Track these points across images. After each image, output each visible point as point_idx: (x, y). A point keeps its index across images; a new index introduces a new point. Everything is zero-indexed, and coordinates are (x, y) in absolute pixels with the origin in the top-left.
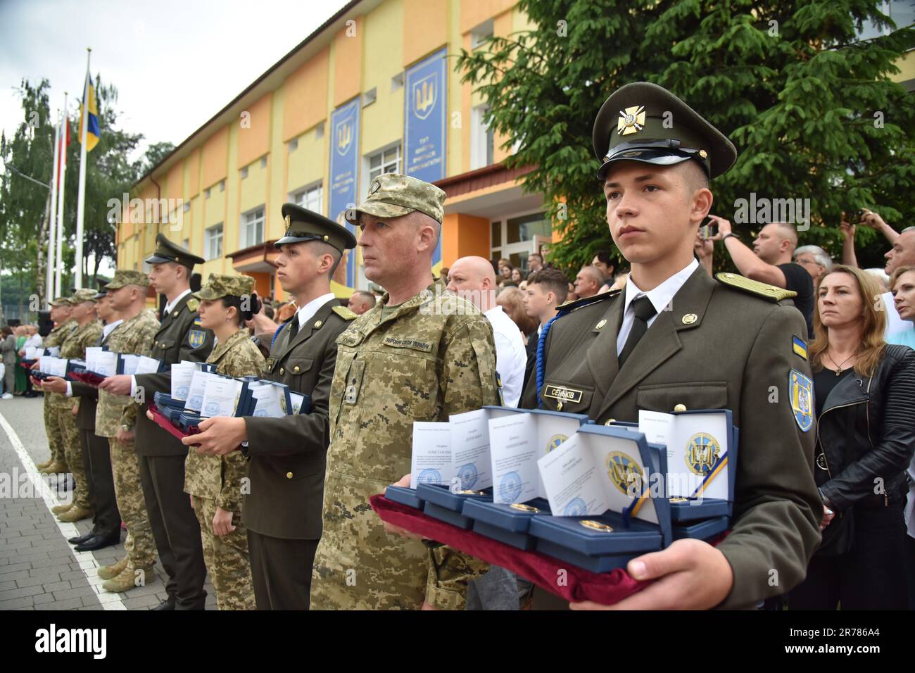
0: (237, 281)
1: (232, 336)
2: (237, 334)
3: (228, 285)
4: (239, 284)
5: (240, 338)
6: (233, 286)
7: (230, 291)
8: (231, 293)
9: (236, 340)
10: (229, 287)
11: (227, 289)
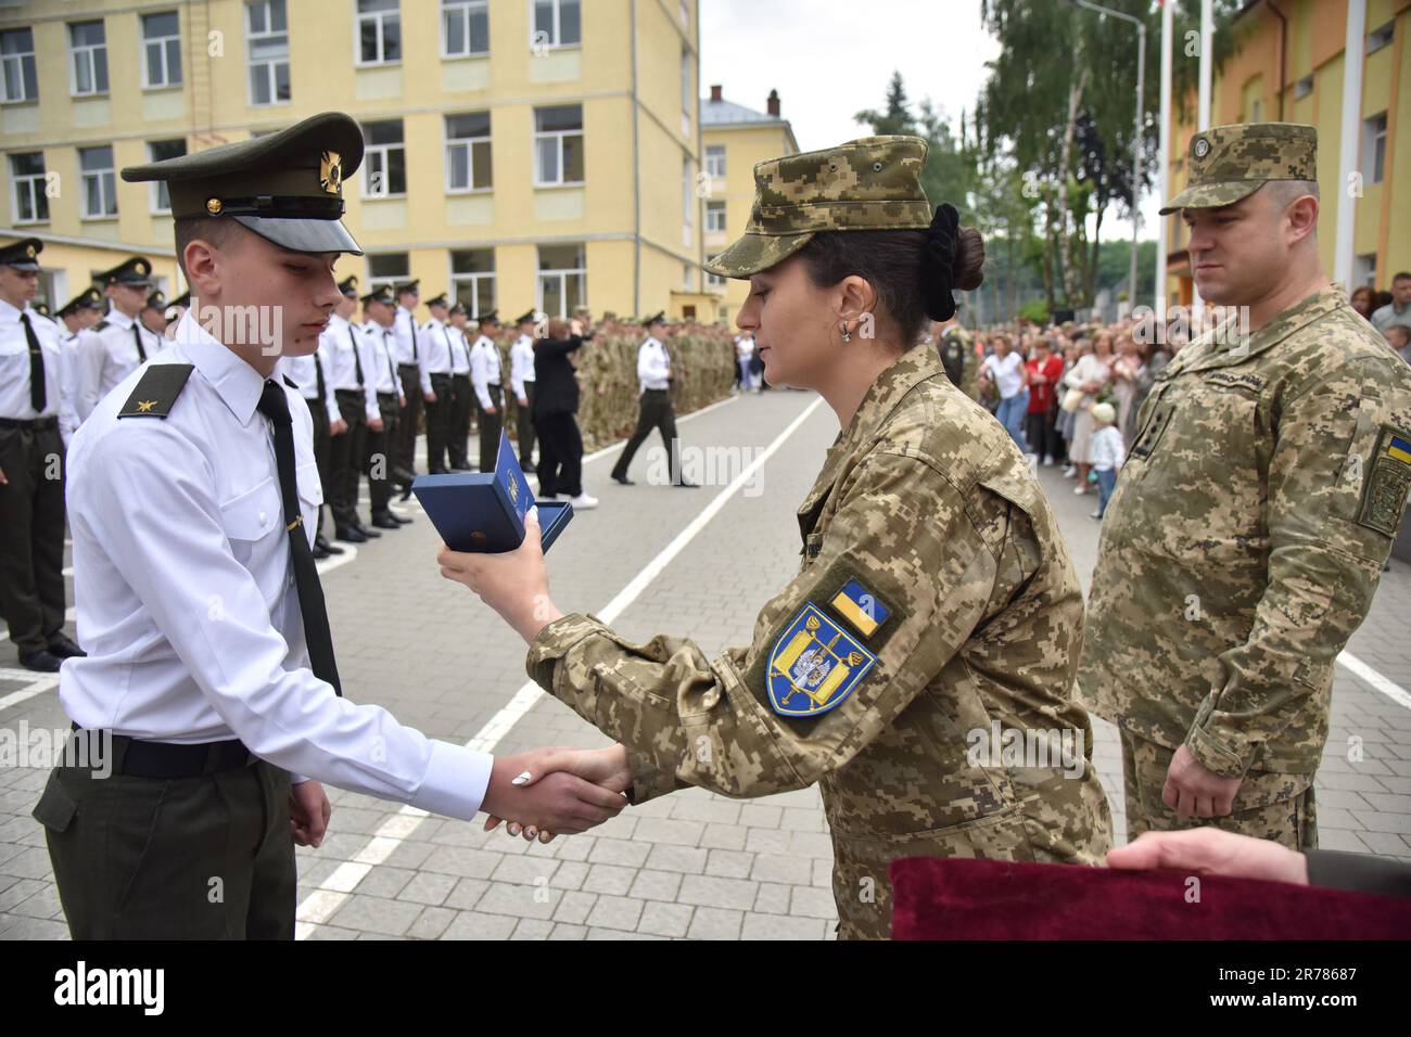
0: (845, 168)
1: (870, 395)
2: (885, 379)
3: (813, 192)
4: (852, 178)
5: (900, 390)
6: (833, 192)
7: (821, 216)
8: (831, 224)
9: (887, 407)
10: (818, 201)
11: (808, 208)
